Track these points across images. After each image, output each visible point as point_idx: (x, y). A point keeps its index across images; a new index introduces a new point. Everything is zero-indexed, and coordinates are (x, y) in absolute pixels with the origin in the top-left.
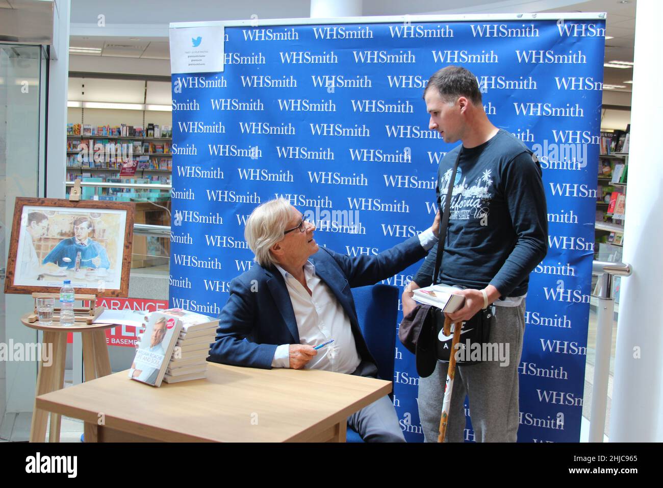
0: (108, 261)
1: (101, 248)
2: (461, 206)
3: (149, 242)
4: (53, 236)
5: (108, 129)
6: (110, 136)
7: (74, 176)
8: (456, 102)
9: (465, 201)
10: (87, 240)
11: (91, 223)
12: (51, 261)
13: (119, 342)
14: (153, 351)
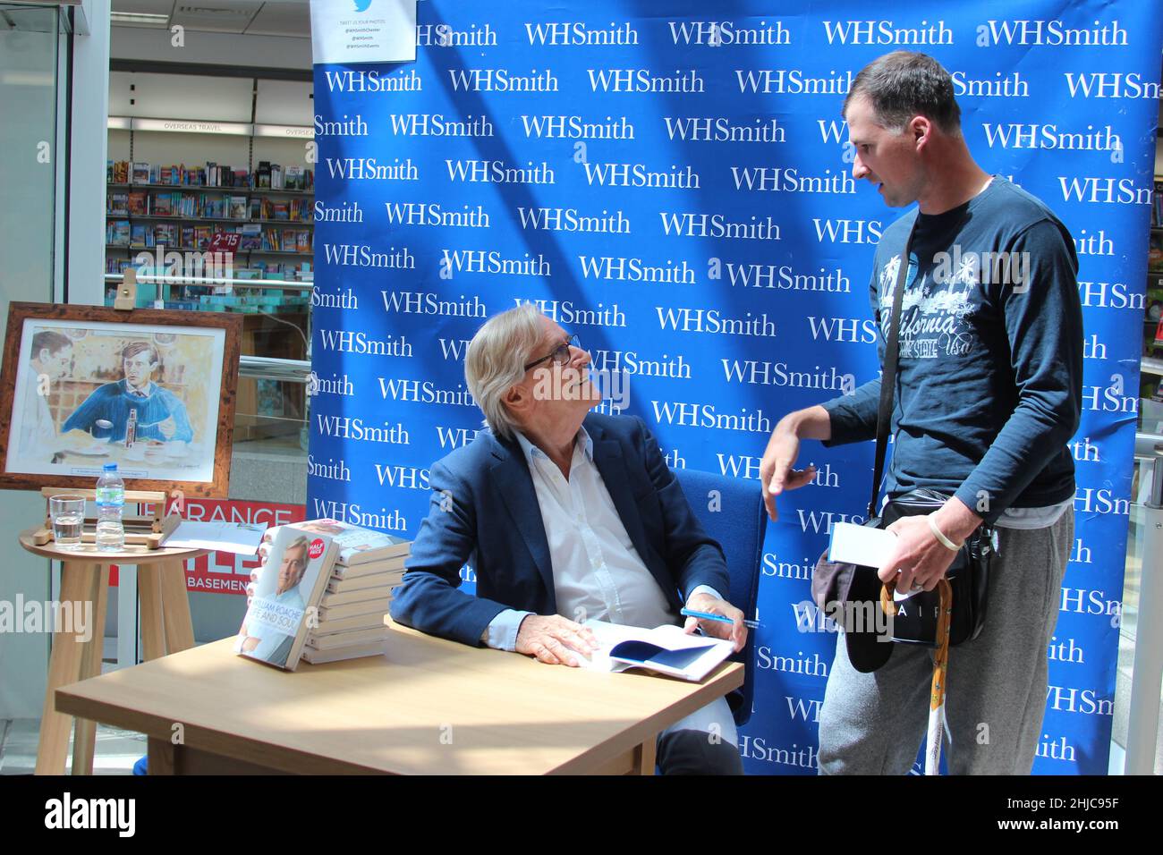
0: (189, 426)
1: (175, 402)
2: (916, 330)
3: (261, 392)
4: (82, 378)
5: (180, 170)
6: (185, 186)
7: (114, 262)
8: (907, 127)
9: (924, 321)
10: (149, 385)
11: (156, 353)
12: (79, 427)
13: (202, 584)
14: (281, 601)
